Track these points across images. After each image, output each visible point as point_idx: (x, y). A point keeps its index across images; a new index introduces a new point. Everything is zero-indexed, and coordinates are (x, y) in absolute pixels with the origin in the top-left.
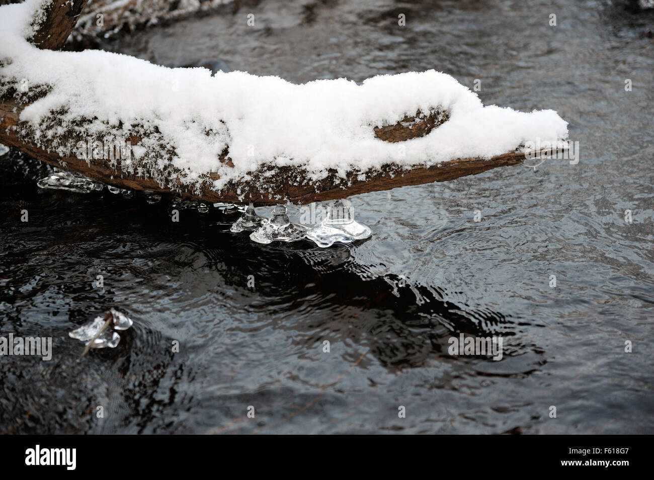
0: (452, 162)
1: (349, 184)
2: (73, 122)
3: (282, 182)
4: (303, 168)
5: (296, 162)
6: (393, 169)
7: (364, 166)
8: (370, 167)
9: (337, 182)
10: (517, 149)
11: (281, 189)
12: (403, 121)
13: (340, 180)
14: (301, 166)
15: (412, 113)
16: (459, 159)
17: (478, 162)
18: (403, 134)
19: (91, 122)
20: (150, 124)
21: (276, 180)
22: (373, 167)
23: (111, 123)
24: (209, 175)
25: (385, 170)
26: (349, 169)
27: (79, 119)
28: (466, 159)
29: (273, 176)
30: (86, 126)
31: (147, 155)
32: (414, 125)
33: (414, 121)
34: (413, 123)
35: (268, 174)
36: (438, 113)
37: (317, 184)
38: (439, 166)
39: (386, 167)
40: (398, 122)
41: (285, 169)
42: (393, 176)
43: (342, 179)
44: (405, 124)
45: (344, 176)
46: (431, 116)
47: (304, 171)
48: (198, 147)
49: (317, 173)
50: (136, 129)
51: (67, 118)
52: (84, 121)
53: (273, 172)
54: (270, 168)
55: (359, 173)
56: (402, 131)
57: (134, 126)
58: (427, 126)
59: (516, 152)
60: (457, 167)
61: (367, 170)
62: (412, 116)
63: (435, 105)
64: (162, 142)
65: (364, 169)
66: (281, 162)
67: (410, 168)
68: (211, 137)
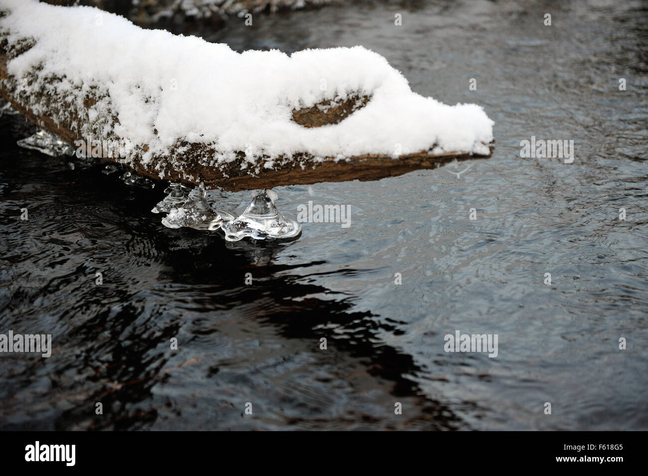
0: (361, 157)
1: (257, 171)
2: (46, 79)
3: (193, 161)
4: (213, 147)
5: (206, 139)
6: (304, 159)
7: (274, 151)
8: (281, 154)
9: (244, 166)
10: (431, 149)
11: (193, 168)
12: (320, 104)
13: (247, 165)
14: (210, 144)
15: (329, 96)
16: (369, 154)
17: (385, 160)
18: (321, 119)
19: (61, 80)
20: (104, 87)
21: (188, 158)
22: (285, 154)
23: (75, 84)
24: (142, 147)
25: (296, 159)
26: (259, 154)
27: (50, 76)
28: (375, 155)
29: (185, 152)
30: (56, 84)
31: (98, 118)
32: (330, 110)
33: (330, 104)
34: (328, 107)
35: (181, 150)
36: (358, 98)
37: (223, 167)
38: (347, 160)
39: (298, 155)
40: (315, 105)
41: (196, 146)
42: (303, 167)
43: (250, 164)
44: (321, 107)
45: (252, 161)
46: (348, 100)
47: (213, 151)
48: (136, 114)
49: (225, 155)
50: (94, 91)
51: (42, 74)
52: (55, 78)
53: (185, 149)
54: (184, 144)
55: (268, 159)
56: (319, 115)
57: (92, 88)
58: (343, 112)
59: (430, 153)
60: (366, 164)
61: (278, 157)
62: (329, 99)
63: (355, 88)
64: (110, 106)
65: (274, 155)
66: (192, 138)
67: (320, 160)
68: (148, 105)
